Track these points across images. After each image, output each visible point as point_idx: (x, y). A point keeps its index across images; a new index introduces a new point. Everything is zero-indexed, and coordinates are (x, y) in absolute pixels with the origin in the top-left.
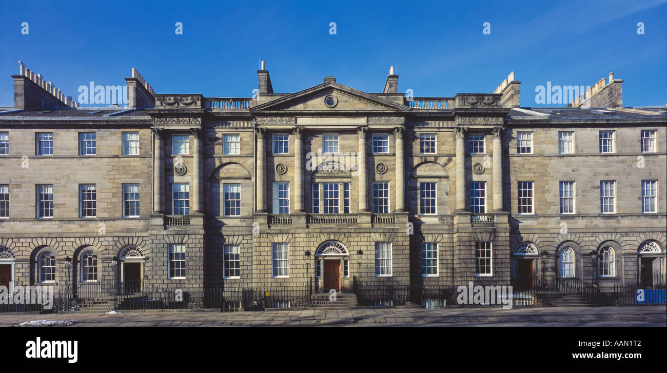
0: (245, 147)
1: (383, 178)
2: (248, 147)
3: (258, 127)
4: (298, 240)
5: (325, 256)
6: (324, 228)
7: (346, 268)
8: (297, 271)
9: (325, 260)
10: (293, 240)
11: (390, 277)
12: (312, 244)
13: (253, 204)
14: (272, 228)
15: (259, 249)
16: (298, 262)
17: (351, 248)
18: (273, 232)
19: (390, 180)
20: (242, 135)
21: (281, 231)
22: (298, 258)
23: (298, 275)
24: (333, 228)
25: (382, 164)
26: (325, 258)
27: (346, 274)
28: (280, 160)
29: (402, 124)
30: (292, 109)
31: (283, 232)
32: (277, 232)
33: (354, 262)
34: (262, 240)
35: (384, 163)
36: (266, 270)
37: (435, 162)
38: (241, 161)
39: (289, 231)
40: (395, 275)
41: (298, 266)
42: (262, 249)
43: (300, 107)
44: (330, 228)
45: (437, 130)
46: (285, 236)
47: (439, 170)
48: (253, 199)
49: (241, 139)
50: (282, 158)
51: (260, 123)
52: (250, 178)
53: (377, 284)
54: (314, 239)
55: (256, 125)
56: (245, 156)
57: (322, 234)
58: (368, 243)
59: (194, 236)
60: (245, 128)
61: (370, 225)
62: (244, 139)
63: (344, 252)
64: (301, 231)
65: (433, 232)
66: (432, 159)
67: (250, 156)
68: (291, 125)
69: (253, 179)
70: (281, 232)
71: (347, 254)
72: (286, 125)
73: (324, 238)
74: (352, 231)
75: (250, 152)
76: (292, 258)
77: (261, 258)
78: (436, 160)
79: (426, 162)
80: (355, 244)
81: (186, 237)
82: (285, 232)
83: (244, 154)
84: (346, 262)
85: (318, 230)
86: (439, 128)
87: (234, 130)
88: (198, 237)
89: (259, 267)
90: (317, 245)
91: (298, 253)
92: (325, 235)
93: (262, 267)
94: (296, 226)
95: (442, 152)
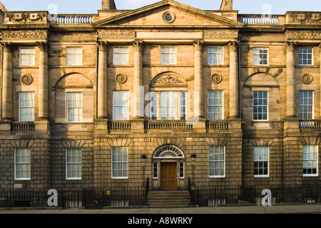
0: (87, 59)
1: (217, 87)
2: (90, 59)
3: (99, 40)
4: (136, 144)
5: (162, 159)
6: (161, 133)
7: (182, 170)
8: (136, 173)
9: (161, 163)
10: (131, 144)
11: (222, 178)
12: (149, 148)
13: (94, 112)
14: (112, 133)
15: (100, 152)
16: (136, 164)
17: (187, 152)
18: (112, 136)
19: (224, 89)
20: (85, 47)
22: (136, 160)
23: (136, 177)
24: (170, 133)
25: (217, 74)
26: (162, 161)
27: (182, 175)
28: (120, 70)
29: (235, 39)
30: (132, 23)
32: (116, 137)
33: (189, 164)
34: (102, 144)
35: (219, 73)
36: (106, 172)
37: (267, 73)
38: (84, 71)
39: (128, 136)
40: (228, 176)
41: (136, 168)
42: (102, 152)
43: (139, 22)
44: (167, 133)
45: (269, 44)
46: (124, 141)
47: (270, 80)
48: (94, 106)
49: (84, 52)
50: (122, 68)
51: (101, 37)
52: (92, 88)
53: (211, 184)
54: (152, 144)
55: (98, 38)
57: (159, 139)
58: (203, 147)
59: (38, 141)
60: (88, 42)
61: (205, 131)
62: (87, 52)
63: (181, 155)
64: (139, 136)
65: (264, 137)
66: (265, 70)
67: (92, 66)
68: (131, 38)
69: (95, 88)
70: (121, 137)
71: (183, 157)
72: (126, 38)
73: (161, 142)
74: (188, 136)
75: (92, 63)
76: (131, 160)
77: (102, 161)
78: (268, 71)
79: (259, 72)
80: (190, 148)
81: (31, 142)
82: (124, 136)
83: (86, 65)
84: (182, 165)
85: (156, 135)
86: (271, 42)
87: (77, 43)
88: (43, 141)
89: (99, 169)
90: (154, 149)
91: (136, 156)
92: (162, 139)
93: (102, 169)
94: (135, 131)
95: (273, 64)
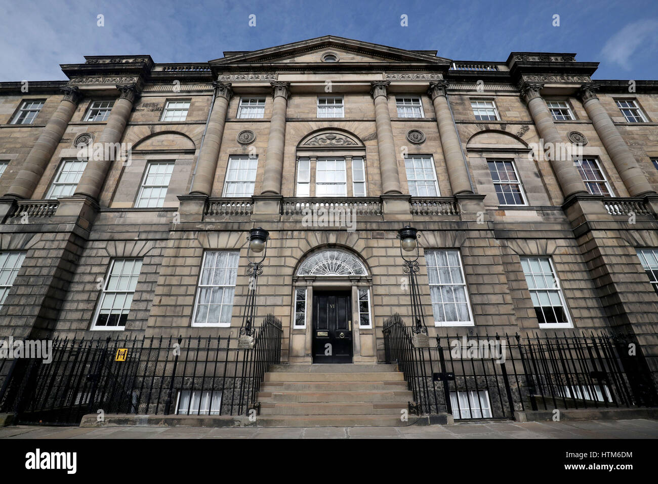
0: (195, 113)
1: (420, 149)
2: (201, 112)
3: (217, 84)
7: (364, 307)
9: (315, 289)
12: (287, 252)
14: (211, 221)
15: (175, 262)
17: (374, 262)
18: (209, 227)
19: (435, 153)
20: (194, 99)
21: (226, 226)
25: (417, 131)
26: (317, 284)
27: (365, 321)
28: (246, 126)
29: (440, 81)
31: (230, 228)
32: (219, 227)
33: (382, 291)
34: (183, 243)
35: (420, 130)
36: (178, 308)
37: (503, 131)
38: (185, 129)
39: (244, 227)
40: (480, 322)
42: (180, 261)
45: (494, 94)
46: (234, 237)
47: (512, 143)
48: (190, 181)
49: (192, 105)
50: (251, 123)
51: (222, 80)
52: (193, 152)
54: (294, 243)
56: (194, 122)
57: (310, 233)
59: (50, 236)
60: (201, 92)
61: (410, 217)
62: (196, 105)
63: (360, 271)
64: (268, 226)
65: (534, 235)
66: (498, 127)
67: (200, 122)
68: (270, 82)
69: (198, 152)
70: (227, 230)
71: (366, 274)
72: (261, 82)
73: (315, 241)
74: (374, 226)
75: (202, 118)
76: (245, 281)
77: (175, 281)
78: (503, 128)
79: (488, 131)
80: (382, 252)
81: (36, 237)
82: (236, 227)
83: (192, 120)
86: (496, 91)
87: (184, 94)
88: (60, 236)
89: (165, 301)
92: (318, 234)
93: (172, 301)
94: (258, 217)
95: (508, 120)
